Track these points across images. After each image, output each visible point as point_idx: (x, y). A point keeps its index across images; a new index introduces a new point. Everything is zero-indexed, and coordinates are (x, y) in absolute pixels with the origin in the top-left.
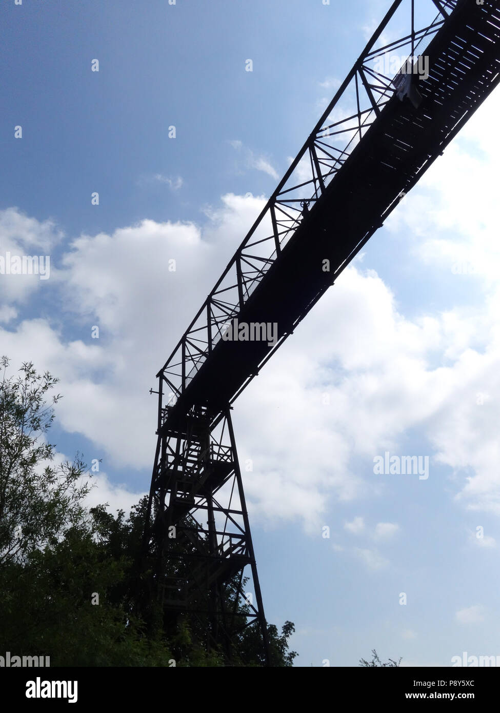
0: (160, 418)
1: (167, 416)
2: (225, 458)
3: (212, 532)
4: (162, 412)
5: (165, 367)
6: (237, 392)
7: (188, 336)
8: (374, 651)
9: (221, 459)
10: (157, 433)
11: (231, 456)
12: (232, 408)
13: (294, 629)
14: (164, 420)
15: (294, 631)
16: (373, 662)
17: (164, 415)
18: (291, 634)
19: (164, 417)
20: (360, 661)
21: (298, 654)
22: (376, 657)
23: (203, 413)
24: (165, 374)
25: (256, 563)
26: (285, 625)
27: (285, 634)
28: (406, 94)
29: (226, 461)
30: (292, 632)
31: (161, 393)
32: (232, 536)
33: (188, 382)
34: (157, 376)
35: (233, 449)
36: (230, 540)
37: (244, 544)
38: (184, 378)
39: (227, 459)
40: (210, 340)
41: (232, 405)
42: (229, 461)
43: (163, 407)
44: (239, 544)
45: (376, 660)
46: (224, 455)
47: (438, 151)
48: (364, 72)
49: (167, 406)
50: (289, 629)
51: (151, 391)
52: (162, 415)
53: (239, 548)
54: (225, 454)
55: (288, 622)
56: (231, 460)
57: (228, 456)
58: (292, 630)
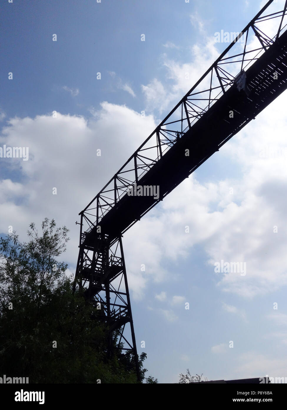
0: (81, 238)
1: (85, 237)
2: (117, 263)
3: (108, 303)
4: (82, 235)
5: (85, 210)
6: (127, 228)
7: (101, 194)
8: (188, 370)
9: (114, 264)
10: (79, 247)
11: (121, 262)
12: (123, 236)
13: (146, 357)
14: (83, 239)
15: (146, 358)
16: (187, 376)
17: (83, 237)
18: (144, 359)
19: (83, 238)
20: (180, 375)
21: (147, 370)
22: (189, 373)
23: (106, 238)
24: (84, 214)
25: (133, 322)
26: (142, 354)
27: (142, 359)
28: (243, 89)
29: (118, 265)
30: (145, 358)
31: (81, 224)
32: (121, 306)
33: (100, 220)
34: (79, 214)
35: (122, 259)
36: (120, 309)
37: (127, 311)
38: (98, 218)
39: (119, 264)
40: (116, 199)
41: (123, 235)
42: (120, 265)
43: (83, 232)
44: (124, 311)
45: (189, 374)
46: (116, 262)
47: (253, 117)
48: (217, 69)
49: (85, 232)
50: (144, 357)
51: (76, 223)
52: (82, 237)
53: (124, 313)
54: (118, 262)
55: (143, 353)
56: (121, 265)
57: (120, 263)
58: (145, 357)
